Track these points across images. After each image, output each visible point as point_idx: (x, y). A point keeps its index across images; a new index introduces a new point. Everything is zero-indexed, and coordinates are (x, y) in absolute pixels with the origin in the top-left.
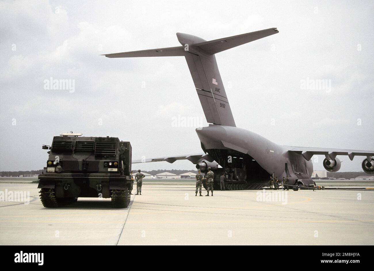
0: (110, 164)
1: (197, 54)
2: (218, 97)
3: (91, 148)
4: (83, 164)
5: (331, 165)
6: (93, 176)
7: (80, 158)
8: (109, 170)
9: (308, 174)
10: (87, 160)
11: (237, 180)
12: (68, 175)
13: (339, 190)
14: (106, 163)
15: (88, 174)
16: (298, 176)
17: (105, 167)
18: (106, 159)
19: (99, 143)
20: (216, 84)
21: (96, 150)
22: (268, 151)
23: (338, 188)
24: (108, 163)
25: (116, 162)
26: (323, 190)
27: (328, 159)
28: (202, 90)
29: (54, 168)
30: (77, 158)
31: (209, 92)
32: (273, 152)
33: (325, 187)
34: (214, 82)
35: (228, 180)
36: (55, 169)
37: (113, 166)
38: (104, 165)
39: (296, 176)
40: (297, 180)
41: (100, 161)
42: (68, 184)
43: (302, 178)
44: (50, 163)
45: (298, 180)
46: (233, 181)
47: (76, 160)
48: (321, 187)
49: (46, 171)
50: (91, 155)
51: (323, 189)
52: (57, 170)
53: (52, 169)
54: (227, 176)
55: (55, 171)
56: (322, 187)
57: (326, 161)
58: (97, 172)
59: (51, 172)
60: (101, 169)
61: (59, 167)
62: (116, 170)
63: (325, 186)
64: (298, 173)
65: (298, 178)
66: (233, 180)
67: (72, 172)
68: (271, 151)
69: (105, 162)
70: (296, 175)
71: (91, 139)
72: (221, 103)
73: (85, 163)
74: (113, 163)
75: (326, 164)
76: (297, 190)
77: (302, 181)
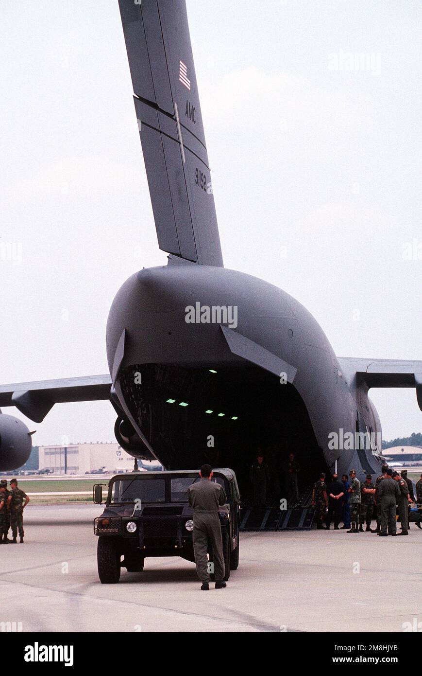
72: (197, 170)
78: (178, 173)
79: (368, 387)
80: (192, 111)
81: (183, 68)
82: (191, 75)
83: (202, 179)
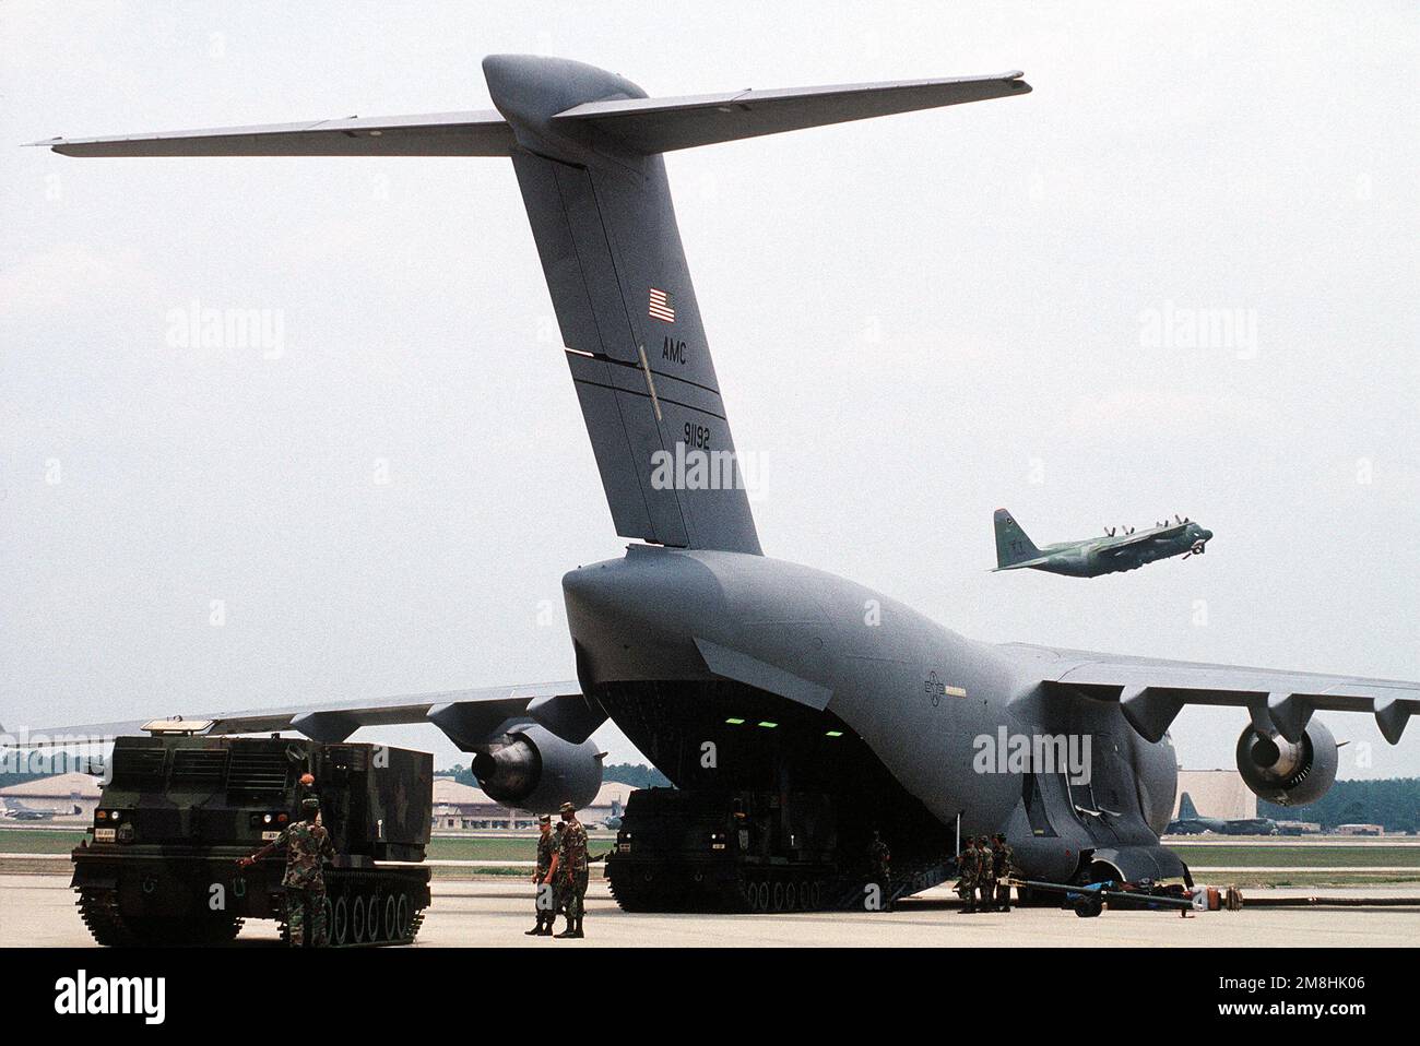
0: (268, 819)
1: (576, 161)
2: (676, 391)
3: (215, 771)
4: (192, 820)
5: (1282, 767)
6: (221, 854)
7: (184, 802)
8: (265, 835)
9: (1148, 812)
10: (205, 807)
11: (791, 854)
12: (151, 851)
13: (1320, 914)
14: (256, 817)
15: (206, 847)
16: (1091, 834)
17: (252, 827)
18: (258, 803)
19: (239, 758)
20: (667, 315)
21: (231, 778)
22: (934, 689)
23: (1320, 901)
24: (262, 815)
25: (284, 813)
26: (1234, 913)
27: (1267, 733)
28: (597, 356)
29: (114, 831)
30: (177, 801)
31: (633, 365)
32: (961, 692)
33: (1247, 894)
34: (659, 307)
35: (749, 858)
36: (117, 833)
37: (274, 827)
38: (251, 823)
39: (1082, 830)
40: (1087, 855)
41: (242, 809)
42: (150, 876)
43: (1116, 841)
44: (103, 815)
45: (1093, 851)
46: (775, 861)
47: (173, 807)
48: (1224, 896)
49: (91, 840)
50: (215, 794)
51: (1230, 908)
52: (123, 836)
53: (107, 834)
54: (744, 835)
55: (116, 837)
56: (1230, 893)
57: (1256, 740)
58: (230, 842)
59: (106, 842)
60: (244, 833)
61: (128, 826)
63: (1244, 886)
64: (1097, 814)
65: (1095, 844)
66: (774, 855)
67: (161, 841)
68: (949, 690)
69: (253, 814)
70: (1080, 823)
71: (221, 743)
72: (687, 424)
73: (199, 816)
74: (274, 816)
75: (1254, 759)
76: (1095, 912)
77: (1118, 860)
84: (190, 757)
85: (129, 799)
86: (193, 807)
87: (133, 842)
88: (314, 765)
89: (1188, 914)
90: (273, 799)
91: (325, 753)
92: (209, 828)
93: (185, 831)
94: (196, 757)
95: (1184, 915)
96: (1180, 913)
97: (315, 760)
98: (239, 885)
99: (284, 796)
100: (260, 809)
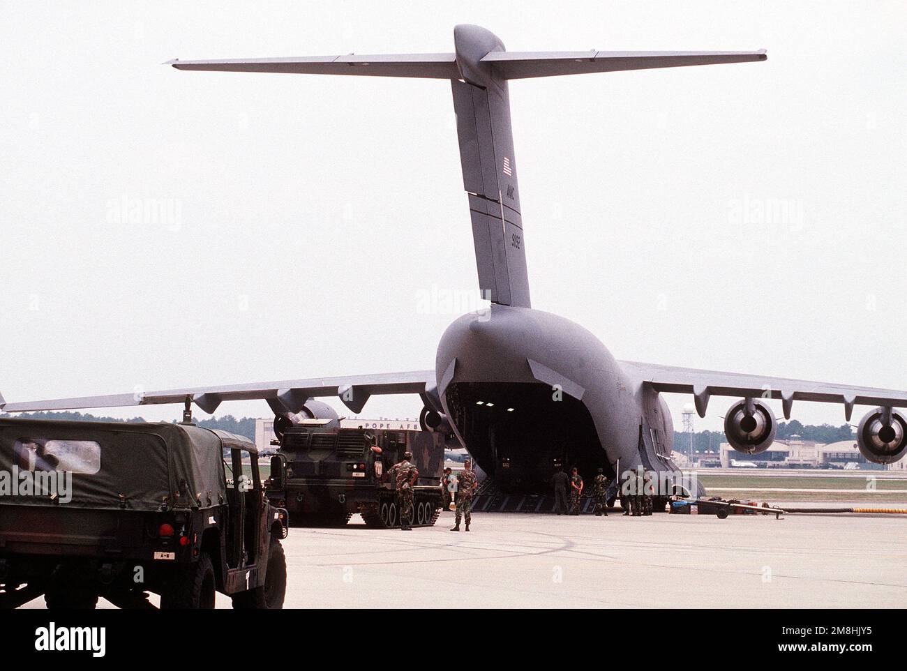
0: (355, 467)
3: (331, 444)
4: (320, 467)
6: (333, 483)
7: (317, 458)
8: (354, 474)
10: (325, 461)
12: (301, 482)
14: (350, 465)
15: (327, 480)
17: (348, 470)
18: (350, 459)
19: (343, 438)
21: (338, 447)
24: (353, 465)
25: (363, 464)
30: (313, 458)
31: (496, 201)
37: (358, 470)
41: (343, 462)
42: (301, 493)
47: (311, 461)
50: (331, 454)
58: (339, 477)
60: (343, 473)
61: (290, 470)
62: (362, 475)
67: (306, 477)
69: (348, 464)
71: (334, 431)
73: (323, 465)
74: (358, 465)
78: (499, 242)
79: (656, 392)
80: (512, 192)
81: (506, 160)
82: (512, 165)
83: (517, 241)
84: (320, 437)
85: (290, 457)
86: (320, 461)
87: (293, 477)
88: (379, 441)
89: (780, 517)
90: (357, 457)
91: (384, 435)
92: (328, 471)
93: (316, 473)
94: (323, 437)
95: (777, 518)
96: (775, 517)
97: (379, 439)
98: (342, 497)
99: (363, 456)
100: (351, 462)
